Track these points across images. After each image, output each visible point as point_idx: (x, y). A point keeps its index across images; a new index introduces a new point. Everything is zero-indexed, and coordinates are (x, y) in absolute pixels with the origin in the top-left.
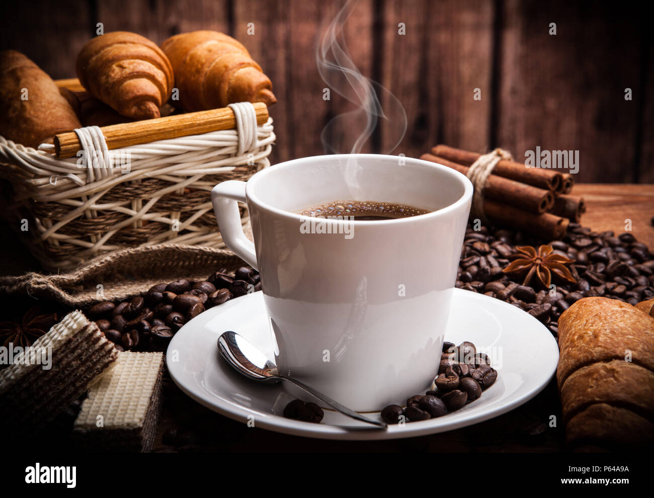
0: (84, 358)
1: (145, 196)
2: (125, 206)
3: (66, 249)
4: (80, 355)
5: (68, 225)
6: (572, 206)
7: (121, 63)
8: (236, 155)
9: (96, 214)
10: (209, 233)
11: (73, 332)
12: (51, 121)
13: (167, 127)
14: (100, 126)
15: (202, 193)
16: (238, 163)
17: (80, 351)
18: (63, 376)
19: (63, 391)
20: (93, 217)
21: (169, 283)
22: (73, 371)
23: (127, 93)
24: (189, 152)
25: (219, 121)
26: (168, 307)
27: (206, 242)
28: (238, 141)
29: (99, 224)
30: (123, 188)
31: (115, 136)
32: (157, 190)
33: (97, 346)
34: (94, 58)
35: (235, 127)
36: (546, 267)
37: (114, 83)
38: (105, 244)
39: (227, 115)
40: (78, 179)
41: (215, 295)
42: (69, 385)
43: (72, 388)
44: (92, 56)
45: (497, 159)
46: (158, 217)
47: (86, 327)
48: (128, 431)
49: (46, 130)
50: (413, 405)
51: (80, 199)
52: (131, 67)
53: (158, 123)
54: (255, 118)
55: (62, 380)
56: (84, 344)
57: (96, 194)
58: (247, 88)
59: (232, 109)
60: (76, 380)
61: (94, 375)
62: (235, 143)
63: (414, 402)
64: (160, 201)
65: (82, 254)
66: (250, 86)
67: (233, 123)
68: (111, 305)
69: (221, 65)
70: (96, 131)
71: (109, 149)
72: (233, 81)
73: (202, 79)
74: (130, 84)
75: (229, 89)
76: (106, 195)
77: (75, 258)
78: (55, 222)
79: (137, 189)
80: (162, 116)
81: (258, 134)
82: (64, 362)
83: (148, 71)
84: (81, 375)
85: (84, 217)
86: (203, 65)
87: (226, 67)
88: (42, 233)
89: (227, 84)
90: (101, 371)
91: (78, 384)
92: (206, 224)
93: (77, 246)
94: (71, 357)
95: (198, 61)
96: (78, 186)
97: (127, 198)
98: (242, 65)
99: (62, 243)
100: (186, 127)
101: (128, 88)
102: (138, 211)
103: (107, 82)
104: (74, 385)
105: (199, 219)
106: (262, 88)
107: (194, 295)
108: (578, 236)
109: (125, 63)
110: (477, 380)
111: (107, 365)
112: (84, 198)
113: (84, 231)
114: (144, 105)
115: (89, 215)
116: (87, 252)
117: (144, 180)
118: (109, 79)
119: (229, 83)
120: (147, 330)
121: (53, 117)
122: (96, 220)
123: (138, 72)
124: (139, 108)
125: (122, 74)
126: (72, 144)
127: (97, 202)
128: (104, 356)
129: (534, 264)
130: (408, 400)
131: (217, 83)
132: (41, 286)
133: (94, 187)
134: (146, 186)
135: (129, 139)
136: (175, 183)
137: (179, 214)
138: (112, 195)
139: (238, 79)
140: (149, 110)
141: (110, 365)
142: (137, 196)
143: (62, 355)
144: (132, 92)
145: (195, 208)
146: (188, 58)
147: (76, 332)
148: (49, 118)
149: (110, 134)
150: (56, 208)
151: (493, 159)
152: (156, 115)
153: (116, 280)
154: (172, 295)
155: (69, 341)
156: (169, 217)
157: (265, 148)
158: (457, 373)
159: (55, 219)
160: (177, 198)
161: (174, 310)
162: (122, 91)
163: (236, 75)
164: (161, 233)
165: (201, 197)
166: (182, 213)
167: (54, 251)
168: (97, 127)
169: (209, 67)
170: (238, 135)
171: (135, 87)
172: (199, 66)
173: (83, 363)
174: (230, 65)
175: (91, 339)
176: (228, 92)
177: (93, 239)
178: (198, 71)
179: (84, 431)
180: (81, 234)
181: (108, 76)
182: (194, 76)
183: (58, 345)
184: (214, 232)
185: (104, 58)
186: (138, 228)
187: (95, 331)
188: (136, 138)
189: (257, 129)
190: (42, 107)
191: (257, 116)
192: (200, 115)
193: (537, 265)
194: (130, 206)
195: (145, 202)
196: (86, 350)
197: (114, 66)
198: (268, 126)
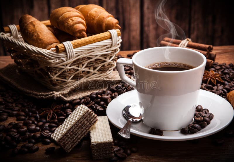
0: (88, 120)
1: (83, 63)
2: (77, 67)
3: (59, 82)
4: (87, 119)
5: (60, 74)
6: (213, 56)
7: (72, 19)
8: (111, 47)
9: (68, 70)
10: (101, 73)
11: (85, 112)
12: (49, 40)
13: (90, 40)
14: (70, 41)
15: (100, 61)
16: (111, 50)
17: (87, 118)
18: (83, 126)
19: (83, 131)
20: (68, 71)
21: (96, 92)
22: (85, 125)
23: (76, 29)
24: (97, 47)
25: (106, 37)
26: (99, 100)
27: (100, 76)
28: (112, 43)
29: (70, 73)
30: (77, 61)
31: (75, 44)
32: (87, 61)
33: (92, 116)
34: (61, 17)
35: (111, 38)
36: (213, 78)
37: (71, 26)
38: (71, 80)
39: (108, 34)
40: (64, 59)
41: (113, 95)
42: (84, 129)
43: (85, 130)
44: (60, 16)
45: (188, 42)
46: (87, 69)
47: (88, 110)
48: (109, 143)
49: (48, 43)
50: (190, 127)
51: (64, 66)
52: (76, 20)
53: (87, 39)
54: (117, 35)
55: (82, 128)
56: (88, 116)
57: (69, 64)
58: (112, 25)
59: (109, 32)
60: (86, 127)
61: (92, 125)
62: (111, 44)
63: (190, 126)
64: (88, 64)
65: (63, 83)
66: (113, 24)
67: (110, 37)
68: (79, 100)
69: (102, 17)
70: (69, 43)
71: (74, 49)
72: (106, 22)
73: (95, 22)
74: (76, 26)
75: (105, 25)
76: (72, 64)
77: (62, 85)
78: (56, 74)
79: (81, 61)
80: (88, 36)
81: (118, 40)
82: (83, 122)
83: (81, 21)
84: (88, 126)
85: (65, 71)
86: (95, 17)
87: (104, 17)
88: (51, 78)
89: (104, 23)
90: (93, 124)
91: (87, 129)
92: (101, 71)
93: (62, 81)
94: (84, 120)
95: (93, 16)
96: (64, 62)
97: (78, 64)
98: (109, 16)
99: (57, 80)
100: (96, 39)
101: (76, 27)
102: (81, 68)
103: (68, 26)
104: (86, 129)
105: (99, 69)
106: (116, 24)
107: (106, 95)
108: (216, 66)
109: (73, 18)
110: (208, 118)
111: (95, 122)
112: (65, 65)
113: (65, 76)
114: (82, 33)
115: (66, 71)
116: (65, 83)
117: (83, 58)
118: (69, 24)
119: (105, 23)
120: (95, 108)
121: (49, 38)
122: (69, 72)
123: (78, 22)
124: (80, 34)
125: (73, 23)
126: (62, 48)
127: (70, 66)
128: (94, 119)
129: (209, 77)
130: (188, 126)
131: (101, 23)
132: (58, 96)
133: (69, 61)
134: (84, 60)
135: (79, 45)
136: (92, 58)
137: (93, 68)
138: (74, 63)
139: (108, 21)
140: (84, 34)
141: (96, 122)
142: (81, 63)
143: (82, 120)
144: (78, 29)
145: (98, 65)
146: (89, 15)
147: (86, 112)
148: (48, 39)
149: (73, 44)
150: (56, 69)
151: (186, 42)
152: (86, 36)
153: (77, 92)
154: (99, 96)
155: (84, 115)
156: (89, 69)
157: (118, 44)
158: (201, 116)
159: (56, 73)
160: (93, 63)
161: (101, 101)
162: (74, 29)
163: (107, 20)
164: (87, 74)
165: (100, 62)
166: (94, 67)
167: (55, 83)
168: (69, 42)
169: (97, 18)
170: (112, 41)
171: (78, 26)
172: (94, 17)
173: (88, 122)
174: (105, 17)
175: (90, 114)
176: (105, 26)
177: (67, 78)
178: (93, 19)
179: (95, 144)
180: (64, 77)
181: (68, 24)
182: (92, 21)
183: (80, 117)
184: (103, 73)
185: (65, 17)
186: (81, 73)
187: (91, 111)
188: (81, 44)
189: (118, 38)
190: (45, 35)
191: (118, 34)
192: (100, 35)
193: (211, 77)
194: (78, 67)
195: (83, 65)
196: (89, 117)
197: (69, 20)
198: (120, 37)
